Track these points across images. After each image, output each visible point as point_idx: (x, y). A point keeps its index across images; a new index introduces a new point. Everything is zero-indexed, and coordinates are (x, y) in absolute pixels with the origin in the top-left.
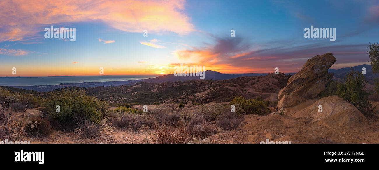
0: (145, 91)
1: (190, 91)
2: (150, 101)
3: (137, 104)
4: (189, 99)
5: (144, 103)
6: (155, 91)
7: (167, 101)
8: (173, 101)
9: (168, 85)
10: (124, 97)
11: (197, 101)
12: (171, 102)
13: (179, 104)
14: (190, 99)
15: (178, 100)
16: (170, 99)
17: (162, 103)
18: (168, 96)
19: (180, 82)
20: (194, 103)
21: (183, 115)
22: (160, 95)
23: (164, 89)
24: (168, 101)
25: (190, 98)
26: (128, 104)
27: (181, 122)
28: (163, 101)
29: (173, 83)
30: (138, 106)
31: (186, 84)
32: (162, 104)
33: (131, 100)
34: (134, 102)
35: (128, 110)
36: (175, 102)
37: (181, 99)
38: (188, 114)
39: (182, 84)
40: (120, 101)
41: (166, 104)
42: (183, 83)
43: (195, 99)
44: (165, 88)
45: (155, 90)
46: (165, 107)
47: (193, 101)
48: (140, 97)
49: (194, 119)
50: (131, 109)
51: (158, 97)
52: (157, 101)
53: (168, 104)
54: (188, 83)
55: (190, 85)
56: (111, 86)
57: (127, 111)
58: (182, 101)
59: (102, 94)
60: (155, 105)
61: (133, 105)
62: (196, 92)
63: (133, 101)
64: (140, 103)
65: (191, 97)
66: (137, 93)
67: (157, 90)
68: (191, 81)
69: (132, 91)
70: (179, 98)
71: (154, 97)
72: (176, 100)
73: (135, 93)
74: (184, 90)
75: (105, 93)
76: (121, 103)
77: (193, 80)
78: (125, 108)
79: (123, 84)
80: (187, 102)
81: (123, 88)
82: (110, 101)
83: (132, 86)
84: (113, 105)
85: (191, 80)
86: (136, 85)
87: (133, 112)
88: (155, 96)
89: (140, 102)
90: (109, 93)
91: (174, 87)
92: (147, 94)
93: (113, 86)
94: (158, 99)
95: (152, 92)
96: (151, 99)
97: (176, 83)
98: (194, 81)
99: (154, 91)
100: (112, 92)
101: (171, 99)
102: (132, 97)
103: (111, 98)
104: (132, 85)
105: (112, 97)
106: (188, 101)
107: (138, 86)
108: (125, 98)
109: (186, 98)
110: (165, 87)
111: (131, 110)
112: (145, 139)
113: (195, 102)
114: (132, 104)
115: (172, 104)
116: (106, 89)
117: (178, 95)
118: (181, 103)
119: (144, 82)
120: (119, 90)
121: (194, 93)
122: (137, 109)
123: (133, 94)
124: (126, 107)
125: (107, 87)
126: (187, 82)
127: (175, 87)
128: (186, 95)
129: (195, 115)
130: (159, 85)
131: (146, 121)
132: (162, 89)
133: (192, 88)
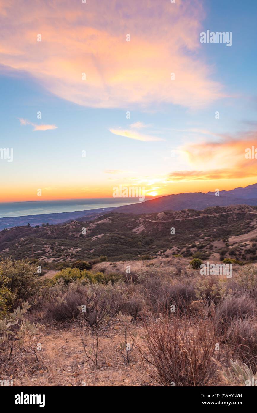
0: (120, 232)
1: (215, 230)
2: (129, 253)
3: (104, 260)
4: (213, 247)
5: (119, 257)
6: (140, 231)
7: (165, 251)
8: (179, 252)
9: (168, 218)
10: (75, 247)
11: (232, 253)
12: (174, 254)
13: (191, 259)
14: (215, 249)
15: (189, 251)
16: (171, 248)
17: (155, 256)
18: (168, 241)
19: (193, 210)
20: (225, 259)
21: (203, 288)
22: (150, 238)
23: (158, 226)
24: (168, 251)
25: (216, 247)
26: (84, 262)
27: (198, 303)
28: (157, 252)
29: (176, 214)
30: (106, 265)
31: (206, 215)
32: (156, 258)
33: (92, 251)
34: (97, 255)
35: (81, 276)
36: (182, 253)
37: (195, 249)
38: (214, 287)
39: (196, 216)
40: (66, 256)
41: (164, 259)
42: (198, 214)
43: (229, 249)
44: (161, 223)
45: (141, 228)
46: (163, 264)
47: (223, 254)
48: (109, 244)
49: (228, 300)
50: (90, 272)
51: (147, 244)
52: (144, 251)
53: (169, 259)
54: (211, 214)
55: (215, 217)
56: (48, 224)
57: (80, 278)
58: (198, 253)
59: (27, 244)
60: (142, 261)
61: (95, 263)
62: (229, 233)
63: (95, 255)
64: (110, 258)
65: (218, 244)
66: (102, 237)
67: (144, 228)
68: (218, 210)
69: (93, 232)
70: (190, 245)
71: (139, 243)
72: (184, 249)
73: (100, 236)
74: (202, 228)
75: (32, 241)
76: (69, 259)
77: (221, 207)
78: (76, 272)
79: (72, 218)
80: (209, 256)
81: (74, 227)
82: (44, 257)
83: (93, 222)
84: (52, 265)
85: (218, 207)
86: (100, 219)
87: (93, 279)
88: (140, 241)
89: (109, 255)
90: (40, 239)
91: (179, 221)
92: (124, 237)
93: (50, 223)
94: (148, 248)
95: (135, 232)
96: (133, 249)
97: (183, 214)
98: (224, 210)
99: (138, 230)
100: (48, 238)
101: (175, 248)
102: (93, 245)
103: (47, 250)
104: (93, 219)
105: (49, 249)
106: (211, 253)
107: (106, 221)
108: (79, 249)
109: (206, 246)
110: (161, 221)
111: (89, 275)
112: (121, 346)
113: (228, 257)
114: (93, 260)
115: (177, 260)
116: (36, 232)
117: (188, 240)
118: (196, 258)
119: (117, 213)
120: (64, 232)
121: (224, 235)
122: (103, 271)
123: (94, 238)
124: (78, 269)
125: (38, 226)
126: (209, 211)
127: (183, 221)
128: (206, 240)
129: (230, 290)
130: (147, 218)
131: (125, 302)
132: (155, 227)
133: (220, 224)
